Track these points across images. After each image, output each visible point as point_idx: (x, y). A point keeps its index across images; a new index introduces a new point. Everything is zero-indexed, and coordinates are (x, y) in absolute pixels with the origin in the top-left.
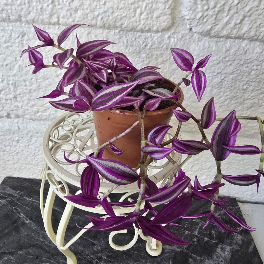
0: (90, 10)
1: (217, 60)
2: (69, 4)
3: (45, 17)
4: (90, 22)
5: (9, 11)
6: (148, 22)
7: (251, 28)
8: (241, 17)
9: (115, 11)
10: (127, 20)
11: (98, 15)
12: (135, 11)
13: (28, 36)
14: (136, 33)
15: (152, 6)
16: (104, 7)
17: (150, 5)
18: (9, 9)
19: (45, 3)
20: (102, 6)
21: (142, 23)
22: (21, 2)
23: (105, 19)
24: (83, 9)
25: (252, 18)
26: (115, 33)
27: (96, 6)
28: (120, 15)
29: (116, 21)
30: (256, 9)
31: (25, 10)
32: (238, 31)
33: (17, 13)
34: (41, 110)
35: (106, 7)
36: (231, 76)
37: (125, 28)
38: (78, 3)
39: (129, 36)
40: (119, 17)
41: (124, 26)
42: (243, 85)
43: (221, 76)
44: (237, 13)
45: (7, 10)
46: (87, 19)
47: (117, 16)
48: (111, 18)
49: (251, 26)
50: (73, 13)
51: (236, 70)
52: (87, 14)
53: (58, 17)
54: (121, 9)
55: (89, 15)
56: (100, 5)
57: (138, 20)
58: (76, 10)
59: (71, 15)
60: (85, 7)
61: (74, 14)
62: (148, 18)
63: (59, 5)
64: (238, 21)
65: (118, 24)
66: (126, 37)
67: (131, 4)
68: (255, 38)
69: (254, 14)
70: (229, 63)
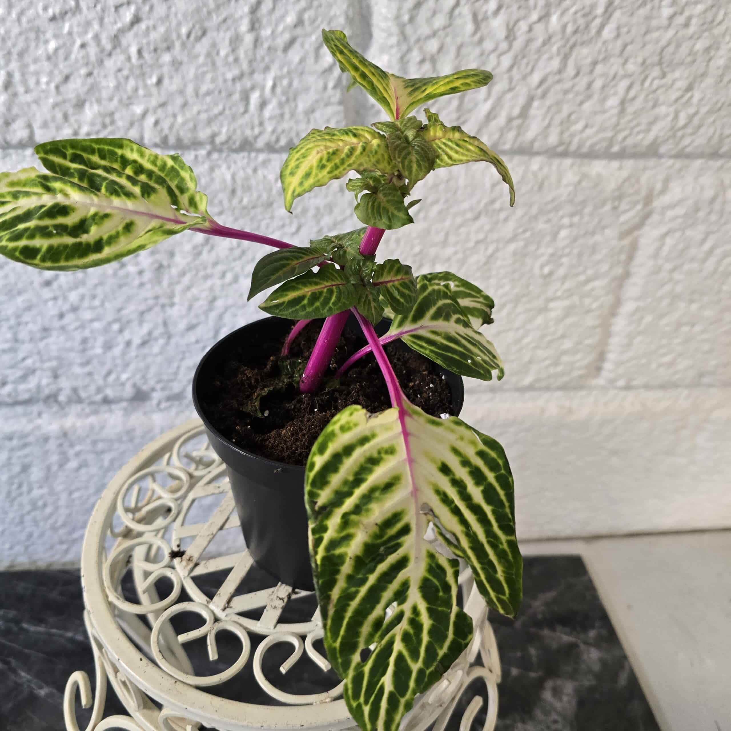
0: (120, 101)
1: (471, 209)
2: (57, 87)
6: (285, 125)
7: (549, 126)
8: (521, 101)
9: (191, 101)
10: (226, 123)
11: (144, 115)
12: (246, 98)
14: (253, 154)
15: (290, 85)
16: (159, 93)
17: (285, 82)
20: (154, 90)
21: (269, 128)
23: (165, 125)
24: (99, 101)
25: (548, 102)
26: (196, 157)
27: (136, 90)
28: (206, 111)
29: (195, 127)
30: (557, 77)
32: (518, 135)
34: (11, 378)
35: (163, 92)
36: (512, 247)
37: (222, 144)
38: (83, 84)
39: (235, 162)
40: (204, 116)
41: (218, 140)
42: (542, 267)
43: (486, 249)
44: (510, 90)
46: (114, 127)
47: (199, 113)
48: (180, 119)
49: (547, 122)
50: (71, 111)
51: (520, 230)
52: (112, 114)
53: (30, 126)
54: (208, 93)
55: (117, 116)
56: (146, 86)
57: (256, 122)
58: (80, 105)
59: (66, 117)
60: (105, 94)
61: (74, 114)
62: (282, 115)
63: (27, 92)
64: (516, 111)
65: (203, 134)
66: (229, 168)
67: (234, 80)
68: (561, 149)
69: (552, 91)
70: (502, 216)
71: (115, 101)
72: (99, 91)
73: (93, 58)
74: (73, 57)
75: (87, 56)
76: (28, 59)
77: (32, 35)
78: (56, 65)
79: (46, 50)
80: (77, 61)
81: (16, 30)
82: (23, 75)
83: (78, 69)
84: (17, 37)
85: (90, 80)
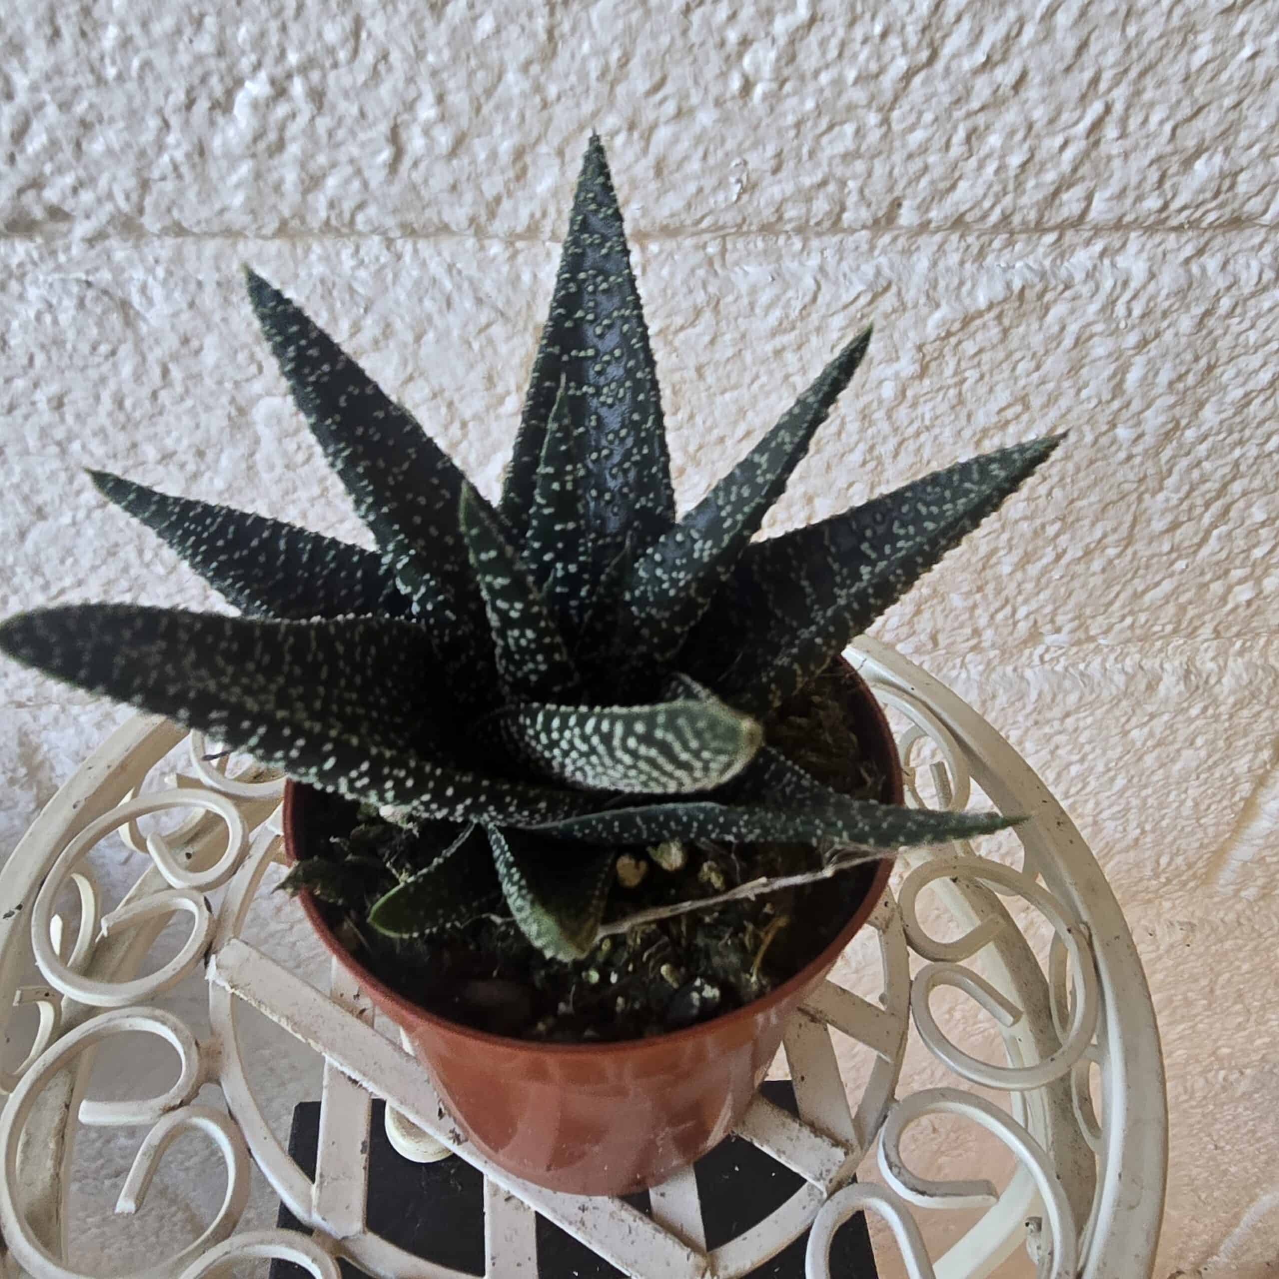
0: (1263, 151)
3: (1025, 200)
4: (1236, 205)
5: (852, 185)
13: (899, 293)
18: (855, 177)
19: (1053, 134)
22: (929, 140)
24: (1228, 151)
31: (937, 172)
33: (891, 190)
38: (1218, 124)
45: (843, 183)
46: (1230, 194)
50: (1175, 169)
55: (1244, 176)
59: (1162, 179)
60: (1243, 138)
61: (1176, 174)
63: (1120, 137)
71: (1256, 149)
72: (1237, 133)
73: (1259, 77)
74: (1224, 77)
75: (1252, 72)
76: (1149, 81)
77: (1177, 40)
78: (1190, 91)
79: (1188, 65)
80: (1230, 80)
81: (1154, 33)
82: (1127, 109)
83: (1222, 96)
84: (1151, 43)
85: (1233, 115)
